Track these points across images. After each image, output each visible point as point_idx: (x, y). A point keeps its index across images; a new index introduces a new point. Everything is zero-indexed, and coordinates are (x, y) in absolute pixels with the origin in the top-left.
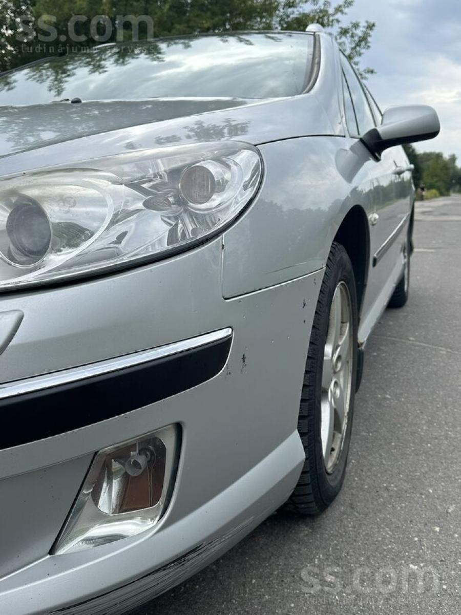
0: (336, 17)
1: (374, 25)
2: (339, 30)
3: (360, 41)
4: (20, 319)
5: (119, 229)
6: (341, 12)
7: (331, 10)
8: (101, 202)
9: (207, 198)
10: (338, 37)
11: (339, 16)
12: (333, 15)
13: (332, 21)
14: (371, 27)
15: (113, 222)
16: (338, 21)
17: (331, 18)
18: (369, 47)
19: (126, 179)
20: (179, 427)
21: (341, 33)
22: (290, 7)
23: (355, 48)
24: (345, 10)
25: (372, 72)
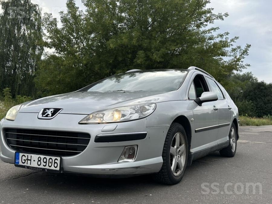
0: (231, 43)
1: (250, 46)
2: (232, 49)
3: (244, 52)
4: (117, 126)
5: (131, 115)
6: (233, 41)
7: (229, 41)
8: (128, 111)
9: (145, 112)
10: (231, 52)
11: (232, 43)
12: (229, 43)
13: (229, 45)
14: (249, 46)
15: (130, 114)
16: (232, 45)
17: (229, 44)
18: (248, 55)
19: (132, 108)
20: (137, 146)
21: (232, 50)
22: (210, 40)
23: (241, 55)
24: (235, 41)
25: (249, 65)
